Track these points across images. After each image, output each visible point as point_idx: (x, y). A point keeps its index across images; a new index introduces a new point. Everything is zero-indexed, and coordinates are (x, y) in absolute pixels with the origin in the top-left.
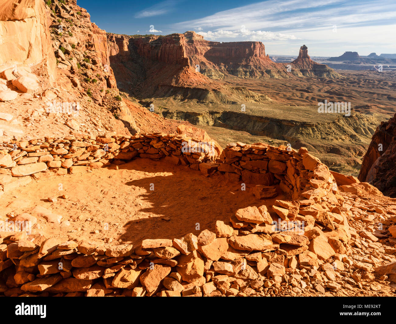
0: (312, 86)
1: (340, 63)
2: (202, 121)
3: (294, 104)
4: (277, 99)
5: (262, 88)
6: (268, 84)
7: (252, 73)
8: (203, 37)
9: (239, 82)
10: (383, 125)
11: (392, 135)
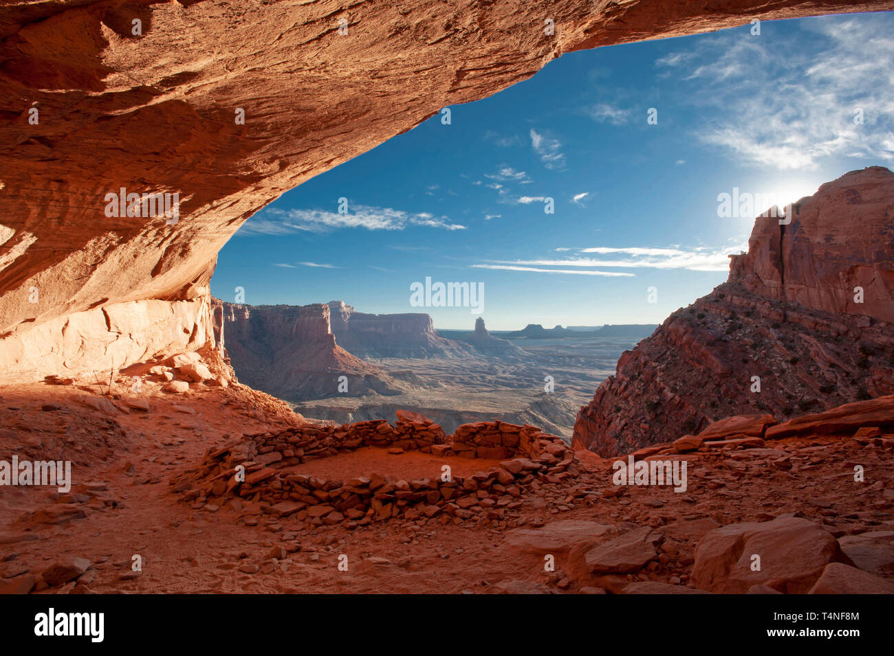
0: (495, 366)
1: (524, 337)
3: (475, 390)
4: (452, 385)
5: (432, 372)
6: (439, 366)
8: (353, 308)
9: (401, 364)
10: (584, 410)
11: (595, 422)
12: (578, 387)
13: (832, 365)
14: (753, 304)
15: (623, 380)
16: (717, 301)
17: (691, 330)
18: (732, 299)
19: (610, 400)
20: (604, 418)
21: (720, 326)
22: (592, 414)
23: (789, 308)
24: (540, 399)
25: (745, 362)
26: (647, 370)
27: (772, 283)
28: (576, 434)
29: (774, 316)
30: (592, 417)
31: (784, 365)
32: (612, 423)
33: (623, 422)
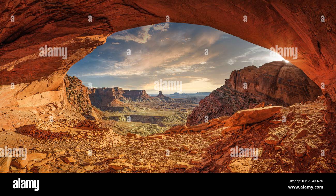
1: (174, 96)
2: (121, 119)
5: (146, 105)
6: (148, 104)
7: (142, 100)
10: (190, 115)
11: (193, 118)
12: (190, 109)
13: (243, 103)
14: (229, 90)
15: (201, 107)
16: (221, 89)
17: (214, 96)
18: (225, 89)
19: (197, 113)
20: (195, 118)
21: (221, 95)
22: (192, 116)
23: (236, 92)
24: (178, 112)
25: (226, 103)
26: (207, 104)
27: (233, 86)
28: (188, 122)
29: (233, 93)
30: (192, 117)
31: (234, 104)
32: (198, 119)
33: (201, 118)
